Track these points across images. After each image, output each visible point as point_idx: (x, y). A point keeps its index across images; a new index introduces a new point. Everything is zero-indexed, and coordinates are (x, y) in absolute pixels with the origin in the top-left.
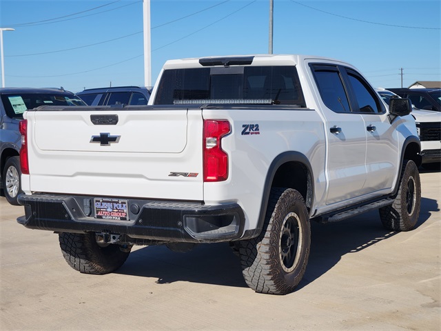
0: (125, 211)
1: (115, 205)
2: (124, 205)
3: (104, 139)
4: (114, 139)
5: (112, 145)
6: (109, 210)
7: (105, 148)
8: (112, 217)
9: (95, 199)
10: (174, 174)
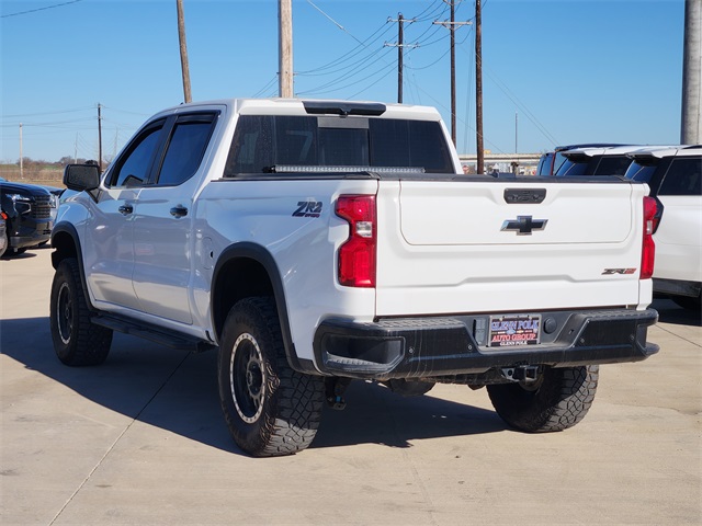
0: (535, 330)
1: (521, 323)
2: (536, 322)
3: (526, 226)
4: (539, 225)
5: (535, 233)
6: (511, 332)
7: (524, 238)
8: (514, 342)
9: (492, 317)
10: (609, 272)
